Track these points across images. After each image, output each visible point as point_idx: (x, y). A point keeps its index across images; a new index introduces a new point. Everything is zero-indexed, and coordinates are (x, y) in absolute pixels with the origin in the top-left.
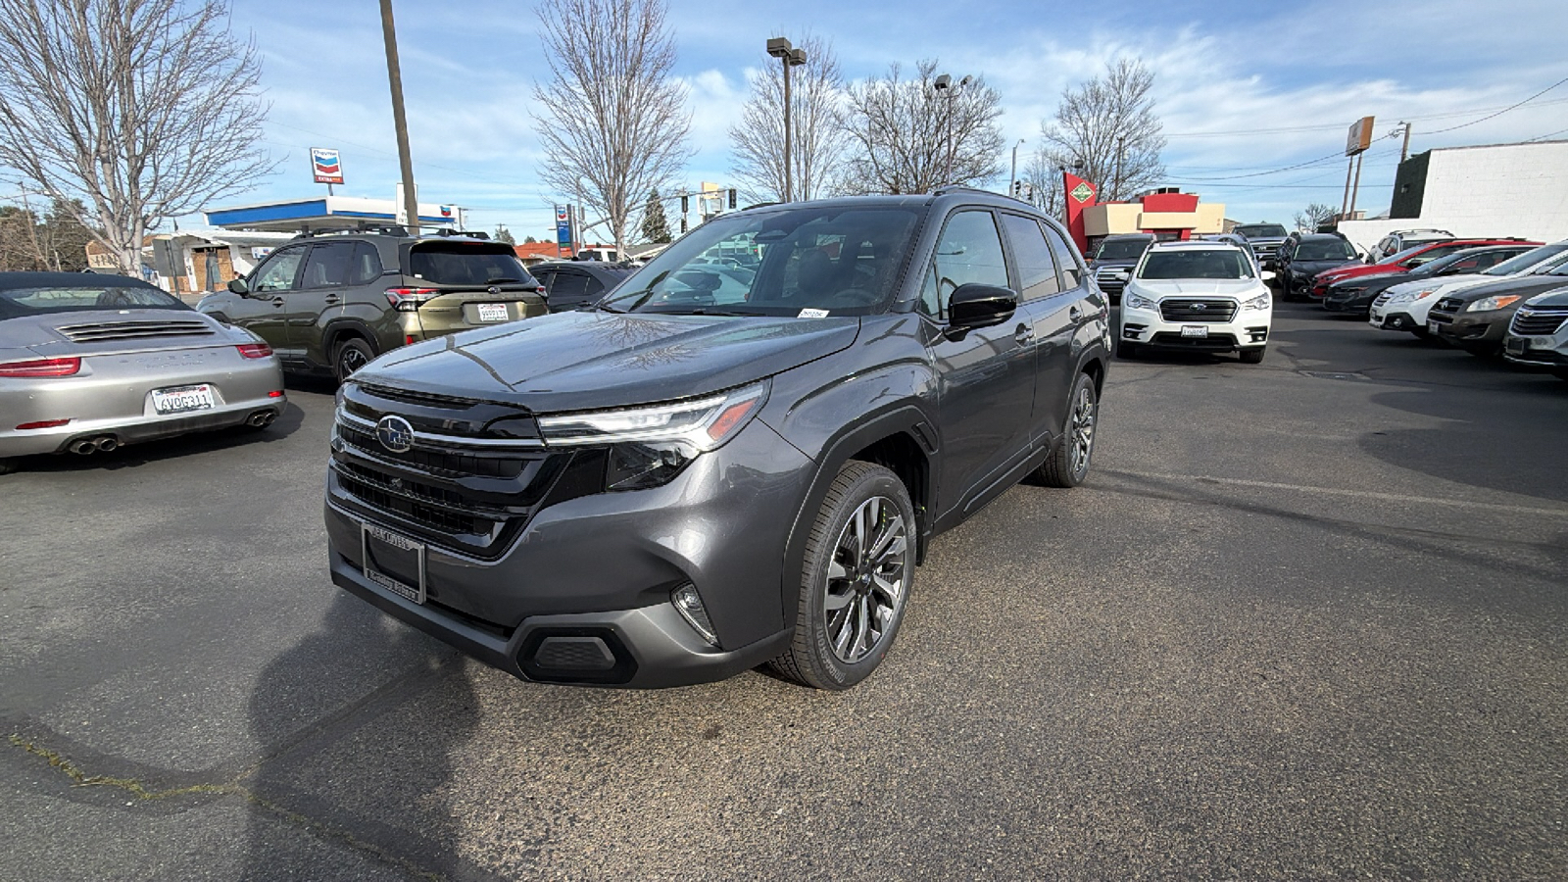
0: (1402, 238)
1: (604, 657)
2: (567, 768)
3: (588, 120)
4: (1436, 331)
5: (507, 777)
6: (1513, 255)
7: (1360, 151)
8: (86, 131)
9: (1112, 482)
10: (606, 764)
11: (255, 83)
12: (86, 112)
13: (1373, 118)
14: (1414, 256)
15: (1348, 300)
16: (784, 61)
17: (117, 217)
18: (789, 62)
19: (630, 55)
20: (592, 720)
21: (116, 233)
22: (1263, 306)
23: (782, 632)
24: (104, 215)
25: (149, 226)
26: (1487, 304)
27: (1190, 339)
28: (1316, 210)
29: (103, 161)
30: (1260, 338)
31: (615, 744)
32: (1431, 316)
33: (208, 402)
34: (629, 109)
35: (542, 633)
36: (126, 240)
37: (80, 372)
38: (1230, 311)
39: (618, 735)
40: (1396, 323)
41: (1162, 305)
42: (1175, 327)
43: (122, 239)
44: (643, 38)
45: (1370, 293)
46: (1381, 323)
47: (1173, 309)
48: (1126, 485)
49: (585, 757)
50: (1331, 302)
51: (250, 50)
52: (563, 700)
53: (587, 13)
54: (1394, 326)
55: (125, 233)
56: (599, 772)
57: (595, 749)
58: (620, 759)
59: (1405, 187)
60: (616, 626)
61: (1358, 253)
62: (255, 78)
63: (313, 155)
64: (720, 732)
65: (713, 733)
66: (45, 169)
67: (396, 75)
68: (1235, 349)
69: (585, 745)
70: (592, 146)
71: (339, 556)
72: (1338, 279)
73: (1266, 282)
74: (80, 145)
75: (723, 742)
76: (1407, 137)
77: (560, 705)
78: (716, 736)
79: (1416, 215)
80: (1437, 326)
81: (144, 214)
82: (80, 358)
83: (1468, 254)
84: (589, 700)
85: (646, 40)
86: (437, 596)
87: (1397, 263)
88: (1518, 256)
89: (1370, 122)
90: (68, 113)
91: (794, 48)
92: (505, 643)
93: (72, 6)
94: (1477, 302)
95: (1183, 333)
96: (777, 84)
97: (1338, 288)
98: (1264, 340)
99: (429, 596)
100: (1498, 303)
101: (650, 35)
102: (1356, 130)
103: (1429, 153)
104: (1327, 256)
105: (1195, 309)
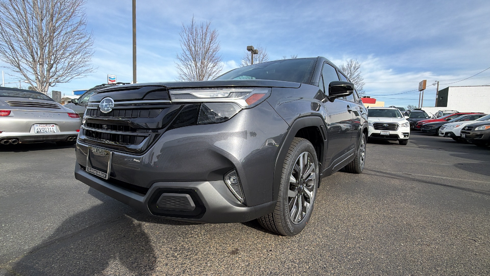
0: (443, 112)
1: (191, 205)
2: (167, 265)
3: (192, 65)
4: (465, 137)
5: (137, 268)
6: (482, 116)
7: (423, 90)
8: (36, 56)
9: (373, 173)
10: (185, 263)
11: (91, 45)
12: (37, 49)
13: (426, 80)
14: (449, 117)
15: (429, 129)
16: (252, 53)
17: (41, 81)
18: (253, 53)
19: (206, 47)
20: (180, 244)
21: (40, 86)
22: (407, 126)
23: (271, 202)
24: (37, 80)
25: (51, 85)
26: (481, 128)
27: (383, 136)
28: (410, 107)
29: (40, 64)
30: (406, 136)
31: (190, 255)
32: (462, 132)
33: (54, 130)
34: (205, 63)
35: (161, 191)
36: (43, 89)
37: (9, 115)
38: (396, 127)
39: (191, 251)
40: (448, 135)
41: (374, 125)
42: (378, 131)
43: (42, 88)
44: (210, 42)
45: (436, 127)
46: (444, 135)
47: (377, 126)
48: (378, 174)
49: (175, 260)
50: (424, 130)
51: (91, 35)
52: (168, 235)
53: (194, 35)
54: (448, 136)
55: (43, 86)
56: (182, 267)
57: (180, 256)
58: (192, 262)
59: (441, 98)
60: (197, 189)
61: (429, 116)
62: (92, 44)
63: (109, 77)
64: (238, 252)
65: (235, 252)
66: (22, 66)
67: (135, 45)
68: (398, 140)
69: (176, 254)
70: (193, 74)
71: (80, 165)
72: (425, 123)
73: (407, 119)
74: (34, 59)
75: (240, 256)
76: (438, 85)
77: (166, 236)
78: (236, 254)
79: (446, 106)
80: (465, 135)
81: (50, 81)
82: (11, 111)
83: (467, 116)
84: (179, 236)
85: (211, 43)
86: (115, 177)
87: (443, 119)
88: (483, 117)
89: (425, 81)
90: (32, 49)
91: (255, 49)
92: (143, 197)
93: (39, 19)
94: (478, 127)
95: (381, 134)
96: (249, 60)
97: (426, 125)
98: (408, 137)
99: (111, 177)
100: (485, 128)
101: (212, 42)
102: (421, 84)
103: (448, 88)
104: (419, 117)
105: (384, 126)
